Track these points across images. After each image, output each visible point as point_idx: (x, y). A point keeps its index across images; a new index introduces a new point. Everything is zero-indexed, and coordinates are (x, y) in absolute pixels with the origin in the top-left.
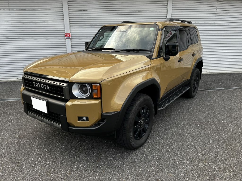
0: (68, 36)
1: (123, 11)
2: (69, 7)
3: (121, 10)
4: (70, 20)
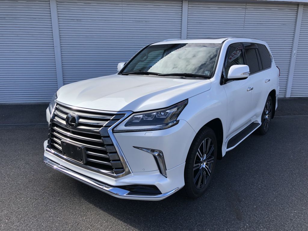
1: (126, 22)
2: (59, 15)
3: (124, 19)
4: (61, 32)
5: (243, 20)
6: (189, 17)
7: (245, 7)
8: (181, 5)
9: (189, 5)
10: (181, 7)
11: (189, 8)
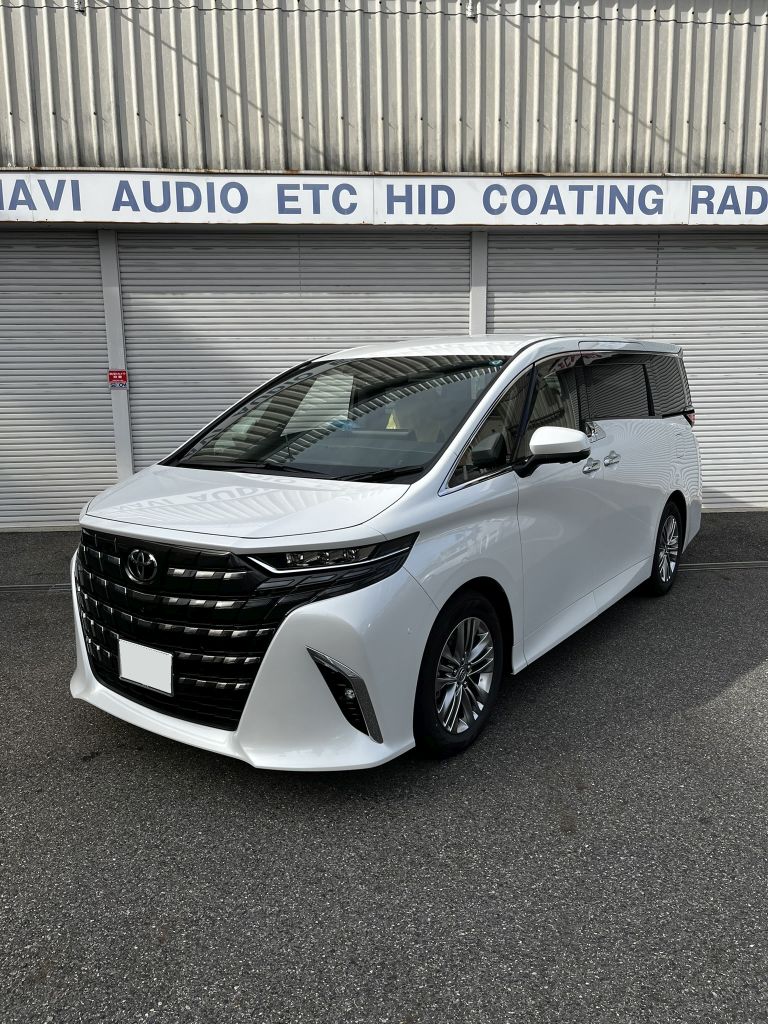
0: (118, 379)
2: (125, 282)
5: (653, 281)
6: (491, 275)
7: (655, 244)
8: (467, 244)
9: (492, 244)
10: (467, 251)
11: (491, 251)
